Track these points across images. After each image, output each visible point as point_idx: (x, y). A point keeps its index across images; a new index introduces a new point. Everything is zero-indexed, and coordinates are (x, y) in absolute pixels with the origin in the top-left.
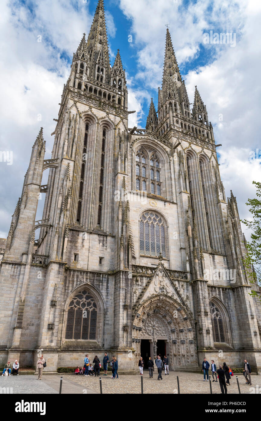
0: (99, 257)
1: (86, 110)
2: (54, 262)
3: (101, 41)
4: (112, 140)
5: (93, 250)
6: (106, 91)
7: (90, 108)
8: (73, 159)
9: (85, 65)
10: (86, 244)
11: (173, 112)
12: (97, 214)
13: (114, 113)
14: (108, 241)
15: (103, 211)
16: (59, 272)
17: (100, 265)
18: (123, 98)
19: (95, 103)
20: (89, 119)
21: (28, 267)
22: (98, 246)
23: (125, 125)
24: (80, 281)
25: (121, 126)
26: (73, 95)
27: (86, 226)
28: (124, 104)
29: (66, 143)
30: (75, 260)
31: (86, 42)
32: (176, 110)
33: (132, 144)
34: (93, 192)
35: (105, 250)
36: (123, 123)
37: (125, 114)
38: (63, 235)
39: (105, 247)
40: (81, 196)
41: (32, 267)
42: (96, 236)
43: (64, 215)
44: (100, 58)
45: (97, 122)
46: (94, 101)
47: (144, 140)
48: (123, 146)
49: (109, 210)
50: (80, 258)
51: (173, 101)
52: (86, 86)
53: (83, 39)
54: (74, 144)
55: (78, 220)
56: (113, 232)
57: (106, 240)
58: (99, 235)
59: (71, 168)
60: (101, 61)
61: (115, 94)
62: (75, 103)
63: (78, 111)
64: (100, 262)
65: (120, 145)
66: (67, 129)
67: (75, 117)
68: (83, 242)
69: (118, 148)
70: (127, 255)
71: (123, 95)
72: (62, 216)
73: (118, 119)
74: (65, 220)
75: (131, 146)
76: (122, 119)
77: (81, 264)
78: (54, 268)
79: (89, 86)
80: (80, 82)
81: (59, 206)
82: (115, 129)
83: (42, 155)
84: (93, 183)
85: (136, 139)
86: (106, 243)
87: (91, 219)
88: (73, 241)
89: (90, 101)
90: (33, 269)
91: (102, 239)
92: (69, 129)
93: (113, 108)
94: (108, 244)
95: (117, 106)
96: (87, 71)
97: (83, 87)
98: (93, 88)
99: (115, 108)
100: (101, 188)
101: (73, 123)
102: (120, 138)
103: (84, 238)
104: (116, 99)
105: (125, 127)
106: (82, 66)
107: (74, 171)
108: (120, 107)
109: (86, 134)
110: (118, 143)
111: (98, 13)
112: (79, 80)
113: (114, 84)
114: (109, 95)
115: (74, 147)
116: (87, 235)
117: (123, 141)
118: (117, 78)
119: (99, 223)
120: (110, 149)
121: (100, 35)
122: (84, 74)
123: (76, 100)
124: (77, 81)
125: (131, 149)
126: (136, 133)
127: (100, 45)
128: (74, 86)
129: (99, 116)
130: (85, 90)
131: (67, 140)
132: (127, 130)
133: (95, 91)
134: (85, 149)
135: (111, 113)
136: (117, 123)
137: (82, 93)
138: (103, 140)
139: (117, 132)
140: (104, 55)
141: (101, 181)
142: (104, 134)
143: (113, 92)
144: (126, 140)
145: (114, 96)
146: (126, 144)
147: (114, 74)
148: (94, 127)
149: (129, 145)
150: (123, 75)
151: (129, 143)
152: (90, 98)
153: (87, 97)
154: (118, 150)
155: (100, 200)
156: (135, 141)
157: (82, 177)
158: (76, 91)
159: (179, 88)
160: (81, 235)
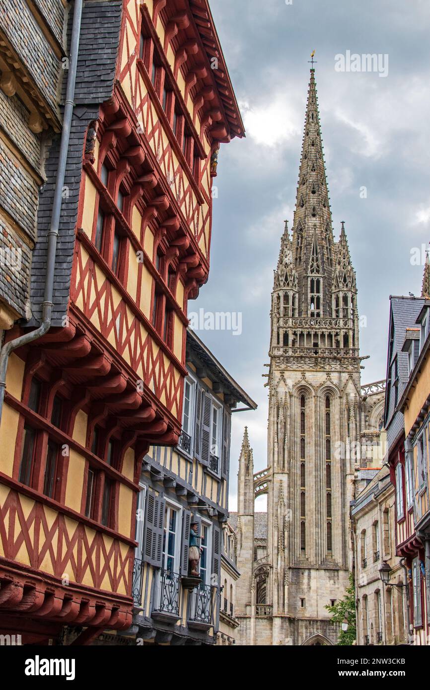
0: (331, 600)
1: (297, 381)
2: (276, 617)
3: (314, 209)
4: (337, 417)
5: (322, 591)
6: (324, 330)
7: (303, 372)
8: (286, 471)
9: (291, 294)
10: (313, 584)
12: (325, 538)
13: (338, 367)
14: (340, 577)
15: (332, 531)
16: (282, 627)
18: (351, 333)
19: (309, 362)
20: (303, 392)
21: (253, 620)
22: (328, 585)
23: (355, 385)
24: (310, 632)
25: (351, 388)
26: (278, 361)
27: (313, 561)
28: (354, 345)
29: (276, 449)
30: (302, 606)
31: (291, 238)
33: (369, 413)
34: (316, 510)
35: (336, 589)
36: (353, 381)
37: (356, 363)
38: (282, 583)
39: (337, 586)
40: (303, 513)
41: (257, 620)
42: (322, 572)
43: (281, 557)
44: (313, 260)
45: (314, 394)
46: (307, 359)
48: (353, 425)
49: (340, 531)
50: (307, 604)
52: (295, 334)
53: (286, 234)
54: (286, 447)
55: (303, 549)
56: (345, 562)
57: (338, 576)
58: (328, 570)
59: (285, 485)
60: (315, 264)
61: (338, 331)
62: (282, 372)
63: (287, 386)
65: (348, 424)
66: (276, 422)
67: (283, 400)
68: (309, 583)
69: (346, 430)
71: (351, 326)
72: (279, 559)
73: (345, 376)
74: (283, 563)
75: (367, 419)
76: (351, 377)
77: (310, 612)
78: (277, 622)
79: (298, 333)
80: (286, 332)
81: (276, 545)
82: (341, 397)
83: (250, 471)
84: (316, 497)
85: (375, 403)
86: (338, 579)
87: (316, 549)
88: (297, 583)
89: (302, 362)
90: (258, 622)
91: (332, 575)
92: (277, 423)
93: (335, 361)
94: (341, 581)
95: (342, 352)
96: (293, 304)
97: (291, 338)
98: (305, 333)
99: (338, 359)
100: (329, 495)
101: (281, 413)
102: (349, 410)
103: (309, 576)
104: (341, 338)
105: (356, 389)
106: (286, 297)
107: (289, 486)
108: (346, 353)
109: (303, 414)
110: (346, 421)
111: (307, 134)
112: (284, 329)
113: (337, 305)
114: (330, 336)
115: (286, 452)
116: (313, 573)
117: (352, 419)
118: (341, 295)
119: (330, 548)
120: (335, 432)
121: (314, 192)
122: (290, 313)
123: (283, 366)
124: (282, 332)
125: (367, 424)
126: (375, 391)
127: (314, 219)
128: (278, 343)
129: (316, 383)
130: (294, 342)
131: (276, 444)
132: (358, 392)
133: (309, 335)
134: (303, 440)
135: (333, 369)
136: (343, 385)
137: (290, 353)
138: (328, 415)
139: (344, 401)
140: (319, 251)
141: (329, 484)
142: (328, 405)
143: (335, 329)
144: (358, 412)
145: (337, 335)
146: (358, 419)
147: (335, 286)
148: (311, 403)
149: (363, 417)
150: (350, 285)
151: (363, 414)
152: (301, 357)
153: (297, 357)
154: (346, 433)
155: (329, 514)
156: (373, 406)
157: (303, 484)
158: (281, 352)
160: (306, 573)
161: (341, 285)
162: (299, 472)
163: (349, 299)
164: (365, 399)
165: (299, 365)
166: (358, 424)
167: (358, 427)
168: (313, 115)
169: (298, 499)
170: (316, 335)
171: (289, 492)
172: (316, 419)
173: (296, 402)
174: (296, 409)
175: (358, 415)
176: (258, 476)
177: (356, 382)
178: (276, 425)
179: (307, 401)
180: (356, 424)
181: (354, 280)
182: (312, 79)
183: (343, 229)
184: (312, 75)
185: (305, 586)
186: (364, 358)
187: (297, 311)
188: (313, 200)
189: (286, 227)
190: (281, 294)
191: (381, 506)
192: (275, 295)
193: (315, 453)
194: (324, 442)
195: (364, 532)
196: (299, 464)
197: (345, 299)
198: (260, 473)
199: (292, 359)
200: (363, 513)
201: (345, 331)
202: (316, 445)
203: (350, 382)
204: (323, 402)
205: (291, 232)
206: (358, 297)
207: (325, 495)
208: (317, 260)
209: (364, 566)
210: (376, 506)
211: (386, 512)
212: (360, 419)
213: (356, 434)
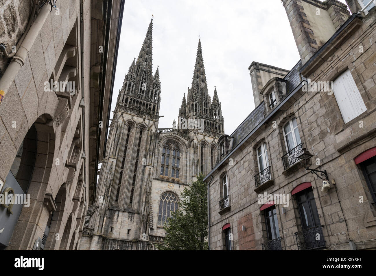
0: (128, 229)
1: (129, 119)
2: (96, 235)
3: (146, 59)
4: (145, 139)
5: (124, 224)
6: (145, 101)
7: (132, 116)
8: (116, 157)
9: (132, 83)
10: (120, 220)
11: (193, 112)
12: (130, 196)
13: (149, 118)
14: (135, 217)
15: (134, 193)
16: (98, 242)
17: (127, 235)
18: (156, 106)
19: (136, 112)
20: (130, 125)
22: (128, 221)
23: (156, 127)
24: (113, 247)
25: (153, 129)
26: (121, 108)
27: (122, 206)
28: (157, 111)
29: (113, 146)
30: (111, 231)
31: (135, 64)
32: (196, 110)
33: (160, 141)
34: (128, 181)
35: (132, 224)
36: (155, 125)
37: (157, 118)
38: (103, 215)
39: (132, 222)
40: (120, 182)
42: (127, 214)
43: (106, 201)
44: (144, 75)
45: (136, 126)
46: (135, 111)
47: (169, 137)
48: (152, 144)
49: (138, 193)
50: (114, 230)
51: (194, 103)
52: (131, 99)
53: (134, 62)
54: (118, 146)
55: (117, 201)
56: (139, 210)
57: (134, 216)
58: (129, 212)
59: (114, 164)
60: (144, 77)
61: (151, 103)
62: (122, 113)
63: (124, 120)
64: (128, 233)
65: (150, 143)
66: (115, 134)
67: (121, 124)
68: (117, 219)
69: (149, 145)
70: (145, 228)
71: (157, 103)
73: (151, 122)
74: (106, 204)
75: (159, 143)
76: (154, 123)
77: (115, 235)
78: (96, 239)
79: (133, 99)
80: (127, 97)
82: (148, 131)
84: (129, 174)
85: (163, 137)
86: (134, 218)
87: (124, 201)
88: (111, 218)
89: (133, 111)
90: (83, 238)
91: (131, 215)
92: (116, 135)
93: (148, 115)
94: (135, 219)
96: (133, 88)
97: (129, 100)
98: (136, 100)
99: (150, 114)
100: (135, 175)
101: (118, 130)
102: (151, 137)
103: (118, 215)
104: (152, 107)
105: (156, 128)
106: (130, 84)
107: (116, 166)
108: (153, 113)
109: (128, 136)
110: (149, 141)
113: (152, 94)
114: (147, 104)
115: (118, 149)
116: (121, 214)
117: (153, 141)
118: (154, 90)
119: (131, 201)
120: (143, 146)
121: (147, 54)
122: (131, 91)
123: (123, 111)
124: (125, 97)
125: (159, 145)
126: (164, 132)
127: (146, 63)
128: (123, 101)
129: (138, 122)
130: (130, 103)
131: (113, 144)
132: (157, 130)
133: (137, 102)
134: (126, 147)
135: (146, 118)
136: (150, 126)
137: (128, 106)
138: (140, 138)
139: (150, 133)
140: (147, 72)
141: (136, 170)
142: (141, 134)
144: (155, 139)
145: (150, 105)
146: (155, 142)
147: (152, 87)
148: (133, 130)
149: (157, 142)
150: (158, 88)
151: (157, 140)
152: (133, 109)
153: (131, 109)
154: (148, 147)
155: (133, 185)
156: (163, 138)
157: (122, 168)
158: (123, 105)
159: (203, 88)
160: (117, 213)
161: (155, 86)
162: (122, 161)
163: (158, 93)
164: (159, 134)
165: (131, 112)
166: (155, 144)
169: (119, 174)
170: (141, 103)
171: (115, 169)
172: (135, 138)
173: (126, 128)
174: (125, 131)
177: (156, 126)
178: (114, 136)
179: (131, 129)
182: (152, 22)
183: (158, 68)
185: (115, 220)
186: (161, 116)
188: (146, 56)
189: (134, 60)
190: (128, 82)
192: (125, 82)
193: (132, 153)
194: (137, 149)
196: (123, 157)
197: (156, 92)
199: (128, 109)
201: (154, 104)
202: (133, 149)
203: (154, 125)
204: (139, 131)
205: (136, 62)
207: (133, 174)
212: (156, 142)
213: (154, 148)
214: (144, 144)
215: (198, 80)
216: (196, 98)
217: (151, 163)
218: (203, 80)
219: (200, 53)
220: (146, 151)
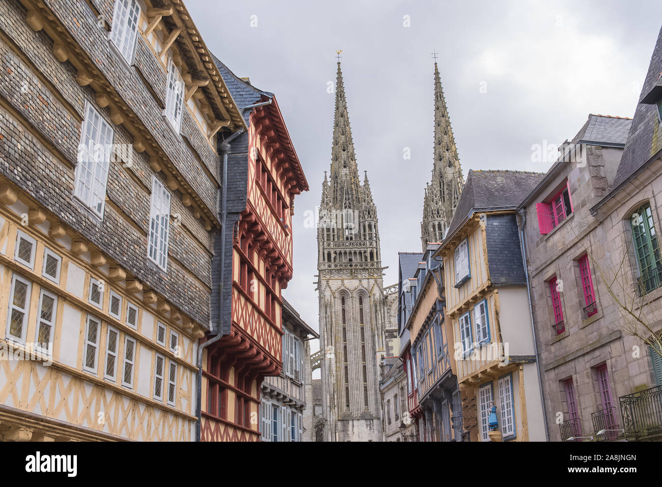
1: (338, 287)
3: (345, 162)
4: (368, 311)
5: (362, 435)
6: (356, 249)
7: (342, 281)
8: (333, 351)
10: (356, 430)
12: (363, 397)
13: (367, 276)
15: (368, 392)
18: (375, 251)
19: (346, 273)
20: (344, 295)
22: (366, 431)
23: (379, 287)
25: (376, 291)
26: (324, 273)
27: (355, 414)
28: (377, 259)
29: (326, 337)
31: (329, 184)
33: (390, 307)
35: (372, 433)
36: (378, 285)
37: (379, 272)
38: (334, 431)
39: (372, 430)
40: (347, 381)
42: (363, 422)
44: (346, 199)
45: (350, 295)
46: (345, 271)
48: (378, 317)
49: (373, 392)
51: (436, 223)
52: (335, 253)
53: (326, 182)
54: (332, 334)
55: (348, 406)
56: (377, 413)
57: (373, 423)
58: (366, 419)
59: (333, 362)
60: (348, 202)
61: (366, 249)
62: (328, 281)
63: (331, 291)
65: (376, 316)
66: (324, 317)
67: (329, 300)
68: (353, 430)
69: (375, 320)
71: (375, 246)
72: (332, 414)
73: (372, 281)
74: (334, 417)
75: (389, 311)
76: (376, 282)
79: (338, 252)
80: (329, 252)
81: (328, 405)
82: (370, 297)
83: (308, 353)
85: (394, 300)
86: (373, 426)
87: (357, 406)
88: (345, 430)
89: (342, 273)
91: (369, 423)
92: (326, 318)
93: (365, 271)
94: (375, 427)
95: (369, 264)
96: (333, 232)
97: (333, 256)
98: (343, 252)
99: (367, 269)
100: (364, 367)
101: (328, 310)
102: (376, 306)
103: (353, 426)
104: (368, 255)
105: (380, 290)
107: (336, 362)
108: (372, 265)
109: (344, 310)
110: (374, 313)
111: (337, 108)
112: (328, 250)
113: (365, 231)
114: (360, 253)
115: (333, 338)
116: (356, 422)
117: (379, 312)
118: (367, 223)
119: (366, 403)
120: (367, 321)
121: (344, 150)
122: (332, 238)
123: (328, 277)
124: (326, 252)
125: (389, 315)
126: (393, 291)
127: (345, 169)
128: (324, 260)
129: (352, 288)
130: (335, 258)
131: (325, 333)
132: (382, 293)
133: (345, 253)
134: (344, 329)
135: (363, 277)
136: (371, 288)
137: (333, 267)
138: (361, 310)
139: (372, 300)
140: (350, 192)
141: (364, 359)
142: (361, 303)
143: (364, 248)
144: (382, 307)
145: (365, 252)
146: (382, 312)
147: (363, 218)
148: (349, 302)
149: (386, 310)
150: (372, 216)
151: (386, 308)
152: (341, 269)
153: (338, 270)
154: (374, 322)
155: (365, 381)
156: (392, 301)
157: (346, 360)
158: (326, 267)
159: (451, 181)
160: (351, 423)
161: (366, 217)
162: (342, 351)
163: (373, 227)
164: (386, 297)
165: (339, 275)
166: (383, 316)
167: (383, 317)
168: (341, 95)
169: (343, 371)
170: (350, 253)
171: (336, 367)
172: (353, 313)
173: (338, 302)
174: (338, 306)
175: (382, 309)
176: (314, 356)
177: (380, 285)
178: (325, 319)
179: (346, 300)
180: (381, 316)
181: (375, 213)
182: (339, 69)
183: (366, 176)
184: (339, 66)
185: (350, 432)
186: (384, 268)
187: (336, 236)
188: (344, 155)
189: (326, 176)
191: (399, 385)
193: (354, 338)
194: (360, 329)
195: (389, 401)
196: (342, 346)
197: (370, 226)
198: (315, 354)
199: (334, 271)
200: (388, 388)
201: (370, 249)
202: (354, 332)
203: (376, 285)
204: (358, 301)
206: (379, 225)
207: (362, 367)
208: (349, 199)
209: (390, 423)
210: (395, 385)
211: (402, 389)
212: (384, 311)
213: (382, 323)
214: (368, 318)
215: (441, 164)
216: (438, 213)
217: (383, 346)
218: (450, 162)
219: (439, 99)
220: (372, 329)
